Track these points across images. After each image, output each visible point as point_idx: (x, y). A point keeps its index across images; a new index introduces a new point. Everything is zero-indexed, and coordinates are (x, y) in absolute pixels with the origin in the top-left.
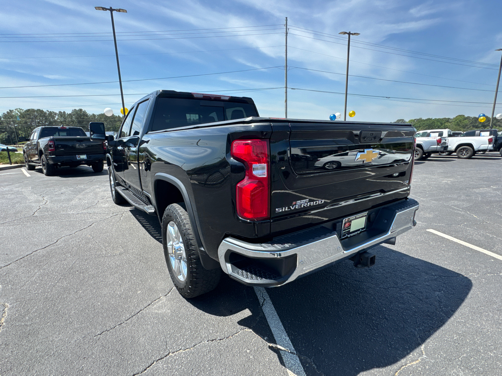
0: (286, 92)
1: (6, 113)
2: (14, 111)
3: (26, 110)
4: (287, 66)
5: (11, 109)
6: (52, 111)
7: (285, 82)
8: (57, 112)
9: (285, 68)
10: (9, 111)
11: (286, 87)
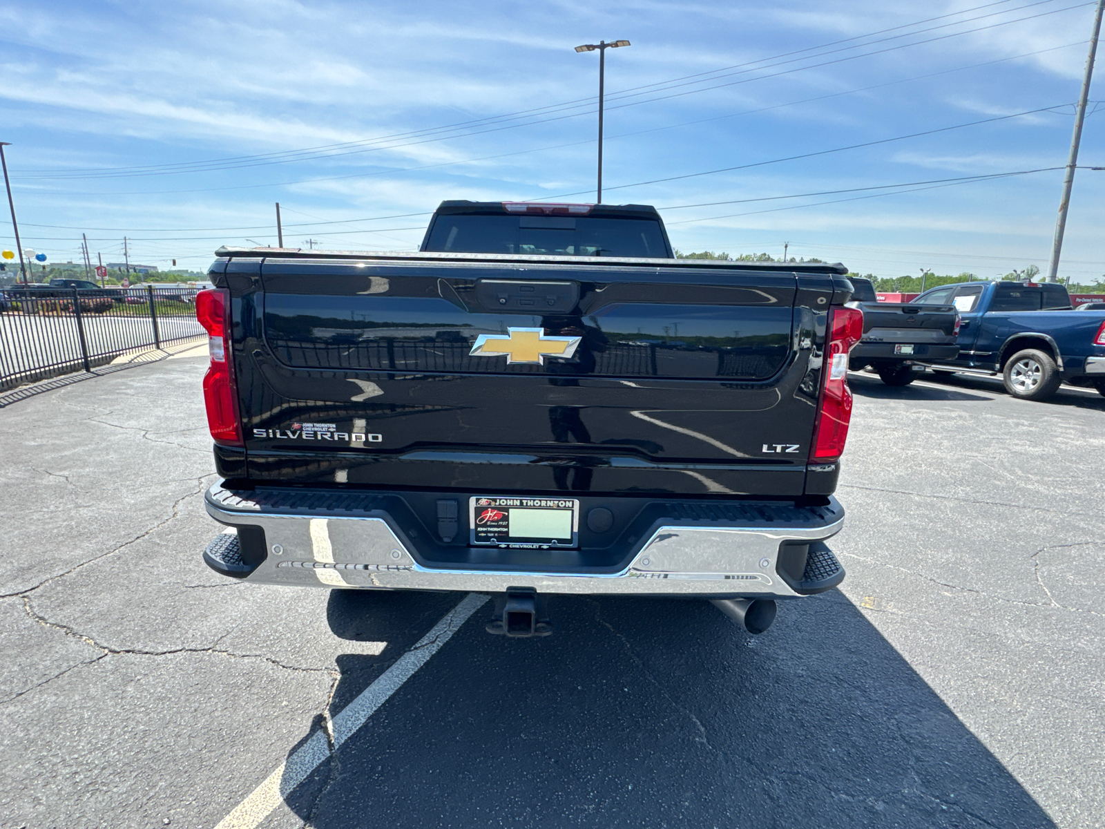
0: (1070, 181)
4: (1085, 101)
7: (1071, 149)
9: (1079, 109)
11: (1073, 167)
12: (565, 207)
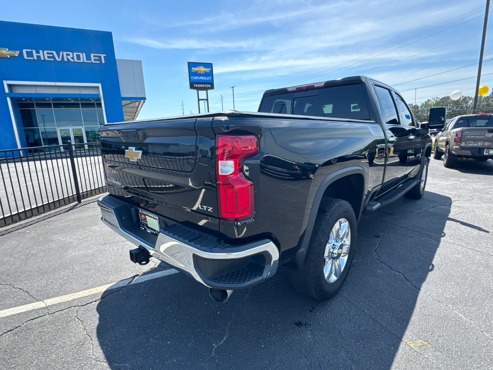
1: (424, 103)
2: (431, 100)
3: (441, 98)
5: (429, 99)
6: (467, 96)
8: (472, 97)
10: (427, 101)
12: (312, 85)
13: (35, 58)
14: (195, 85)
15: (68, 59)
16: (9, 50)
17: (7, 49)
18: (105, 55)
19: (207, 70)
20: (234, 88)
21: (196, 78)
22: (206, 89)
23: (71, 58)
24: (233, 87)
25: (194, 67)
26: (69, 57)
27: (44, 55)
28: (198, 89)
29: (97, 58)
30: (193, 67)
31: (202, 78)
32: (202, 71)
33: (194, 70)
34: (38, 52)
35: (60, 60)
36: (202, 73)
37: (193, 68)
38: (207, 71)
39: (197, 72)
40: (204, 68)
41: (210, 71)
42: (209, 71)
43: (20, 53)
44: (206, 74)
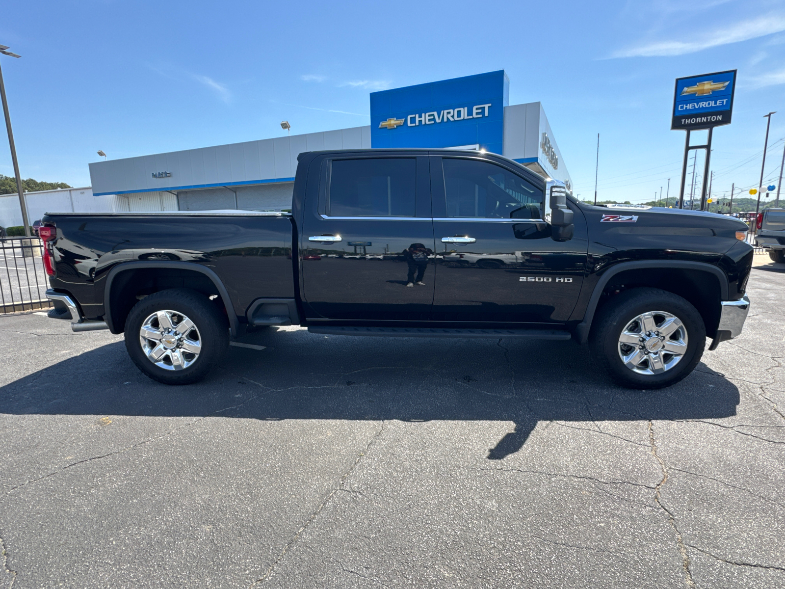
13: (417, 123)
14: (683, 120)
15: (447, 118)
16: (397, 119)
17: (395, 119)
18: (490, 105)
19: (720, 86)
20: (772, 115)
21: (690, 106)
22: (710, 125)
23: (451, 116)
24: (769, 116)
25: (688, 86)
26: (449, 116)
27: (425, 118)
28: (689, 128)
29: (480, 111)
30: (686, 87)
31: (703, 104)
32: (708, 89)
33: (686, 92)
34: (420, 116)
35: (440, 121)
36: (704, 95)
37: (686, 89)
38: (720, 88)
39: (695, 94)
40: (712, 84)
41: (727, 87)
42: (724, 87)
43: (405, 120)
44: (715, 95)
